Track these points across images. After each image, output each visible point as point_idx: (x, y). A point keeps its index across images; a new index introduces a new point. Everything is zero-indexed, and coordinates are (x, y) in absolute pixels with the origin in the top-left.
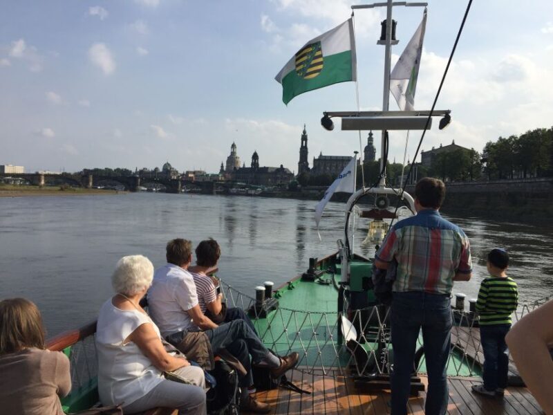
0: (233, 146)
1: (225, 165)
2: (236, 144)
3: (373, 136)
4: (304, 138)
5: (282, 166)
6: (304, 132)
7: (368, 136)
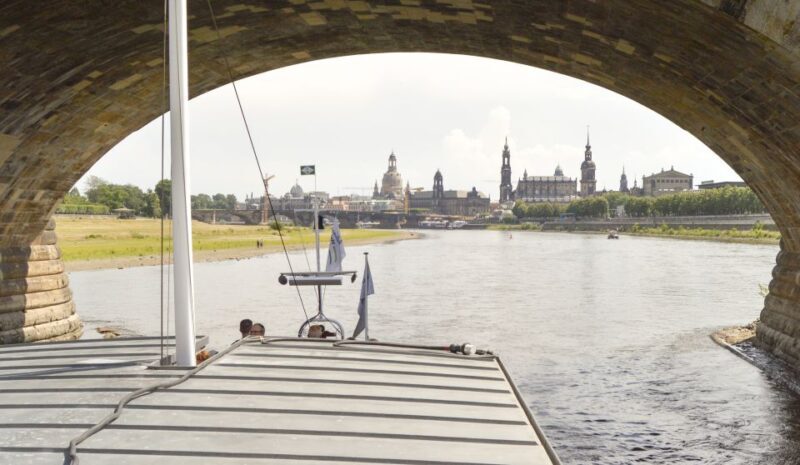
0: (392, 158)
1: (380, 185)
2: (395, 154)
3: (591, 150)
4: (506, 154)
5: (474, 189)
6: (506, 148)
7: (585, 149)
